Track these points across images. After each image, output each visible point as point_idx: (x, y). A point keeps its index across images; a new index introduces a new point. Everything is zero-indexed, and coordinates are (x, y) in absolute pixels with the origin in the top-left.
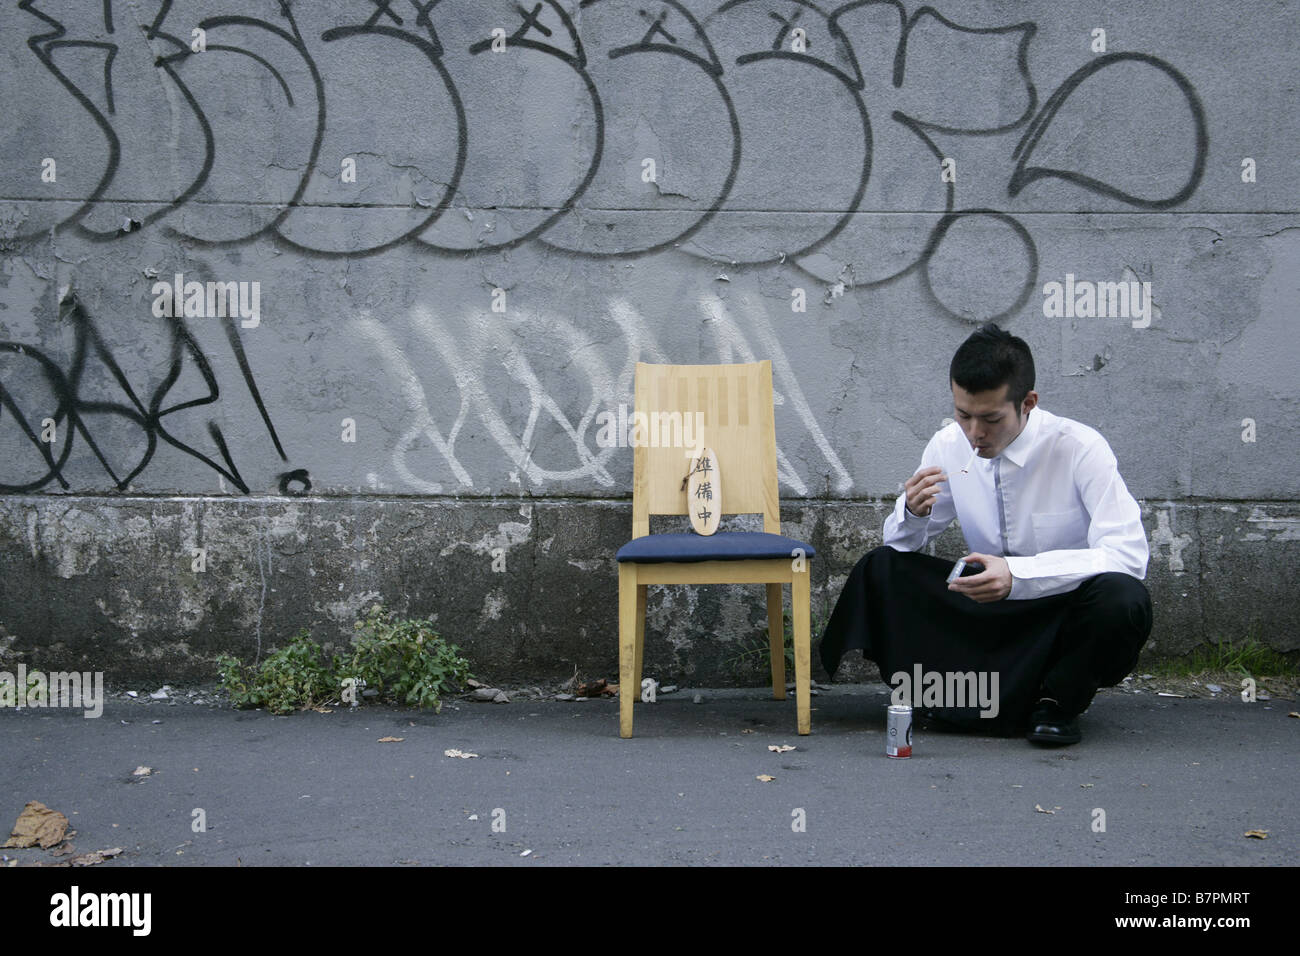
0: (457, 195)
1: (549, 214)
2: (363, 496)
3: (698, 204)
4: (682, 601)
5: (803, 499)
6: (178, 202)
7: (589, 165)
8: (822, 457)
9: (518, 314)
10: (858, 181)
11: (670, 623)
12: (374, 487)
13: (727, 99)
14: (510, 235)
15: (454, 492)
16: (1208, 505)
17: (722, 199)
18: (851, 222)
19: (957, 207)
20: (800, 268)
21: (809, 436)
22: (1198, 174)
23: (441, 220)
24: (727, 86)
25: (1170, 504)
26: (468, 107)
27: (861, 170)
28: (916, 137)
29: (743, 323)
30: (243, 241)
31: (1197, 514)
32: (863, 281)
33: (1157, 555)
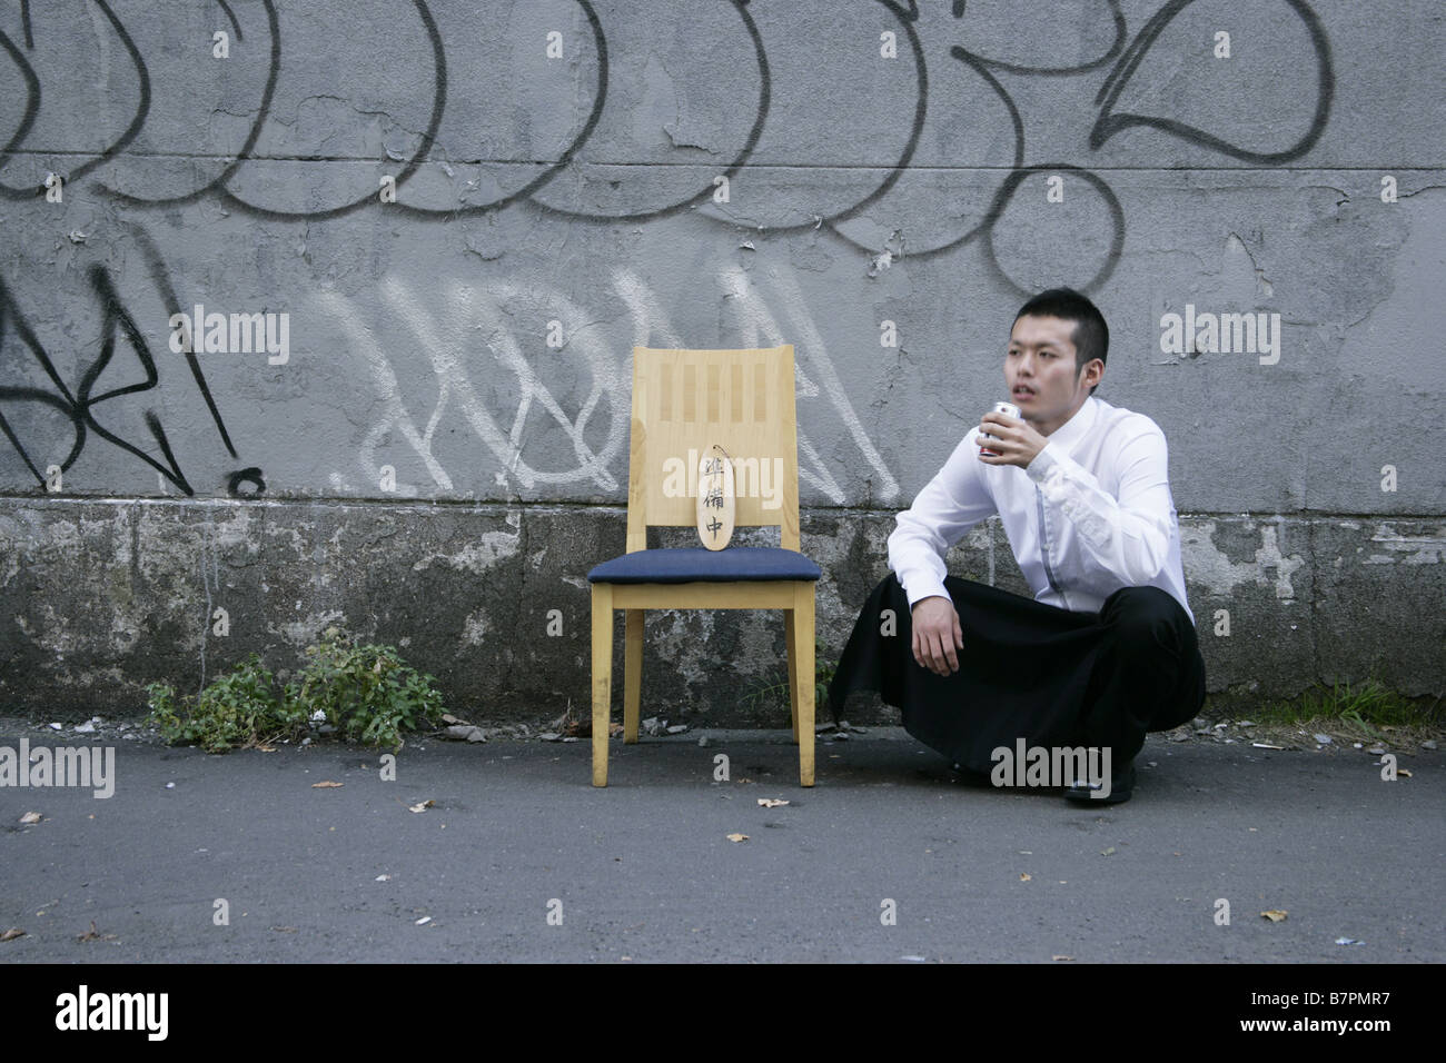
0: (434, 147)
1: (542, 169)
2: (325, 500)
3: (718, 158)
4: (694, 625)
5: (841, 508)
6: (109, 154)
7: (590, 111)
8: (863, 459)
9: (506, 288)
10: (909, 130)
11: (681, 652)
12: (338, 489)
13: (754, 32)
14: (498, 195)
15: (431, 496)
16: (1325, 521)
17: (747, 151)
18: (901, 179)
19: (1028, 162)
20: (839, 235)
21: (848, 434)
22: (1320, 122)
23: (415, 176)
24: (754, 17)
25: (1279, 519)
26: (447, 42)
27: (913, 117)
28: (979, 78)
29: (771, 301)
30: (184, 200)
31: (1311, 531)
32: (915, 251)
33: (1262, 580)
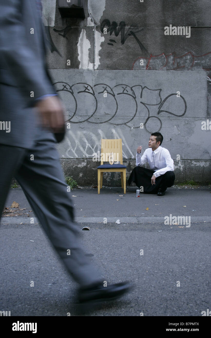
0: (75, 114)
1: (89, 117)
2: (62, 159)
3: (111, 115)
4: (109, 174)
5: (127, 159)
7: (95, 110)
8: (130, 153)
9: (84, 132)
10: (135, 112)
11: (107, 177)
12: (63, 157)
13: (116, 100)
14: (83, 120)
15: (75, 158)
16: (186, 160)
17: (115, 115)
18: (134, 118)
19: (150, 116)
20: (127, 125)
21: (128, 150)
22: (185, 112)
23: (73, 118)
24: (116, 98)
25: (181, 160)
26: (77, 101)
27: (136, 110)
28: (144, 106)
29: (118, 133)
31: (185, 162)
32: (136, 127)
33: (179, 168)
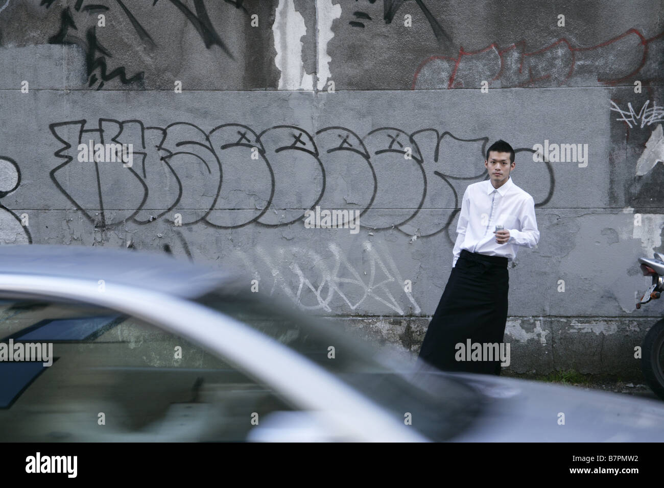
0: (271, 205)
3: (361, 207)
5: (402, 316)
6: (169, 210)
7: (320, 193)
8: (409, 301)
9: (295, 249)
10: (422, 197)
13: (372, 167)
14: (292, 219)
16: (556, 319)
17: (370, 204)
18: (419, 213)
20: (400, 230)
21: (404, 293)
22: (551, 194)
23: (266, 214)
24: (372, 163)
25: (541, 318)
26: (275, 172)
27: (422, 193)
28: (443, 181)
29: (379, 251)
30: (193, 223)
31: (552, 322)
32: (424, 235)
33: (536, 338)
